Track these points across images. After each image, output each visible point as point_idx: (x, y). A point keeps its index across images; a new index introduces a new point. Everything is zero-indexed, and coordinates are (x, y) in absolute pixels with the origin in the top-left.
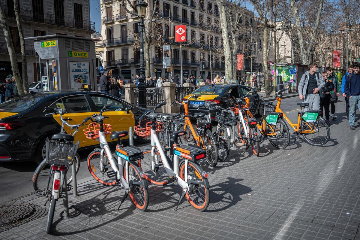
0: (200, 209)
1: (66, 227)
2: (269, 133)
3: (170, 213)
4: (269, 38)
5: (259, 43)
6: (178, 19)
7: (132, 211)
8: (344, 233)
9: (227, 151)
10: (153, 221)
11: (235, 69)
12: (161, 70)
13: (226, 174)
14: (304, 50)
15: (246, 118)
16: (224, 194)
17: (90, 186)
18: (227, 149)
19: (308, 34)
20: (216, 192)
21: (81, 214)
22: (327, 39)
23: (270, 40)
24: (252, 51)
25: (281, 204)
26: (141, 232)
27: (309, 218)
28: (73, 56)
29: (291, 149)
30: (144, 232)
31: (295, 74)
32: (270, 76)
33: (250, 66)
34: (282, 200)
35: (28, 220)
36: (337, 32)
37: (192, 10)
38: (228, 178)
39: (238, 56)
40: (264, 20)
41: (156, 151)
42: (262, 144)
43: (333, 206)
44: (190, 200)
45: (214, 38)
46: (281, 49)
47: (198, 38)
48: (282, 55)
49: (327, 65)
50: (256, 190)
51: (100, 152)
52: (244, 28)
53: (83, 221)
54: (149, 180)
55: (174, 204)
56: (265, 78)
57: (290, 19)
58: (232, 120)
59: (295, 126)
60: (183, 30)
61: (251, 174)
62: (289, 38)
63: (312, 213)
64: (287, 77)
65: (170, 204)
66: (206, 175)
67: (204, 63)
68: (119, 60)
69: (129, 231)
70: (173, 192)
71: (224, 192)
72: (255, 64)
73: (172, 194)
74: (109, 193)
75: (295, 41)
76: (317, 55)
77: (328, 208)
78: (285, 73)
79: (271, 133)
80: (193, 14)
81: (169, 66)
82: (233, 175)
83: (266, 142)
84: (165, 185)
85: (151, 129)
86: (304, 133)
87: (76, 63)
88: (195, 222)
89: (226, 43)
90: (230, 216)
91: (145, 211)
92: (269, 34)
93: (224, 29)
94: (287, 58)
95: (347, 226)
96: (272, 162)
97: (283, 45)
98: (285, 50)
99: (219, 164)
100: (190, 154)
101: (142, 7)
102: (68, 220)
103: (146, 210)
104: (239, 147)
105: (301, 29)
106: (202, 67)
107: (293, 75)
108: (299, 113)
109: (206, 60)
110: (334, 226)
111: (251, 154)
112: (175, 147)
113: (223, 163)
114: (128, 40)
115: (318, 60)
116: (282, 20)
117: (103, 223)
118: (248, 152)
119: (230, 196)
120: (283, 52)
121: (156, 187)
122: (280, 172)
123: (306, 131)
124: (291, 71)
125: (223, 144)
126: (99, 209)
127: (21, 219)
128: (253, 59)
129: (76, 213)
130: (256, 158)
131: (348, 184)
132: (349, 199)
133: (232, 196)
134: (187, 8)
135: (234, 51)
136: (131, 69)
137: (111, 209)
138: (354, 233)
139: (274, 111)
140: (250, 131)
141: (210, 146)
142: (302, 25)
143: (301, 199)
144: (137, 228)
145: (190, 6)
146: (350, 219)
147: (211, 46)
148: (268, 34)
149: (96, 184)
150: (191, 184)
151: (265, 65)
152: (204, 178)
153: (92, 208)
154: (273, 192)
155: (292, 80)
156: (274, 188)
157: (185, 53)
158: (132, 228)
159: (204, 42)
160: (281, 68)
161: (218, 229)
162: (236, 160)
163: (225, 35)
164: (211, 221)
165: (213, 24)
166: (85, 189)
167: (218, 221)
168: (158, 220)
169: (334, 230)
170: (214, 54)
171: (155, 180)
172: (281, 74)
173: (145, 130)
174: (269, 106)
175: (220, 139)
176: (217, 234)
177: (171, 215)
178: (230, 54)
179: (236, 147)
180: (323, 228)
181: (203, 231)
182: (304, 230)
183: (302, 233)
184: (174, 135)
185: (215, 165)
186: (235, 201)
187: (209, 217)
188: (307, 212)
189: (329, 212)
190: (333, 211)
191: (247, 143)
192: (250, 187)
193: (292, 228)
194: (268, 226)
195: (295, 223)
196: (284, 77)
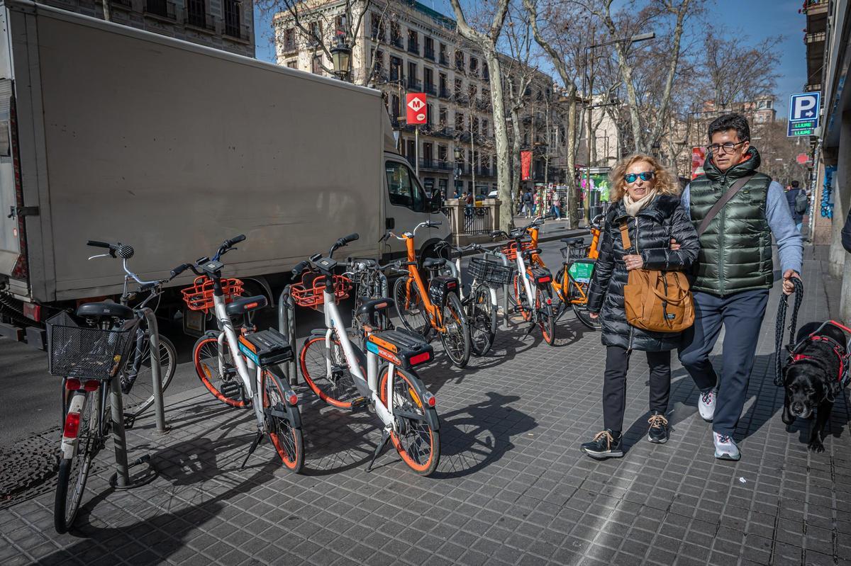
0: (422, 472)
1: (115, 511)
2: (576, 299)
3: (355, 479)
4: (578, 123)
5: (561, 132)
6: (417, 85)
7: (272, 472)
8: (744, 543)
9: (489, 335)
10: (313, 499)
11: (517, 177)
13: (486, 385)
14: (642, 145)
15: (530, 268)
16: (476, 432)
17: (199, 407)
18: (490, 332)
19: (649, 118)
20: (461, 427)
21: (160, 477)
22: (681, 127)
23: (580, 126)
24: (547, 145)
26: (280, 530)
27: (660, 498)
30: (286, 529)
32: (579, 192)
33: (544, 174)
35: (36, 492)
36: (699, 117)
37: (442, 69)
38: (488, 394)
39: (522, 154)
40: (571, 88)
41: (334, 338)
42: (561, 319)
43: (712, 468)
44: (401, 448)
45: (480, 121)
46: (599, 144)
47: (451, 121)
48: (601, 156)
49: (680, 174)
50: (545, 425)
51: (217, 338)
52: (534, 104)
53: (156, 498)
54: (324, 397)
55: (367, 455)
56: (571, 194)
57: (617, 90)
58: (501, 272)
60: (421, 102)
61: (536, 384)
62: (614, 124)
63: (666, 485)
65: (359, 456)
66: (433, 401)
67: (461, 166)
69: (251, 528)
70: (369, 426)
71: (477, 427)
72: (552, 169)
73: (366, 431)
74: (233, 426)
75: (625, 131)
76: (662, 155)
77: (702, 472)
78: (605, 186)
79: (578, 300)
80: (443, 77)
82: (499, 387)
83: (569, 316)
84: (355, 408)
85: (324, 292)
88: (406, 504)
89: (501, 128)
90: (484, 491)
91: (299, 473)
92: (579, 116)
93: (497, 103)
94: (610, 160)
95: (748, 524)
96: (580, 360)
97: (604, 136)
98: (607, 146)
99: (473, 362)
100: (397, 352)
101: (342, 55)
102: (125, 493)
103: (303, 471)
104: (515, 325)
105: (636, 107)
106: (458, 174)
109: (466, 160)
110: (719, 522)
111: (539, 339)
112: (369, 335)
113: (482, 359)
116: (603, 93)
117: (200, 502)
118: (532, 335)
119: (488, 439)
120: (602, 149)
121: (336, 412)
122: (596, 381)
125: (482, 320)
126: (202, 465)
127: (19, 490)
128: (549, 161)
129: (149, 476)
130: (549, 350)
133: (493, 439)
134: (433, 66)
135: (516, 145)
137: (228, 467)
138: (767, 545)
139: (585, 256)
140: (538, 295)
141: (455, 326)
142: (638, 102)
143: (641, 448)
144: (272, 520)
145: (438, 62)
146: (752, 504)
147: (474, 135)
148: (577, 116)
149: (213, 403)
150: (402, 417)
151: (571, 171)
152: (427, 406)
153: (188, 461)
154: (581, 429)
156: (582, 420)
157: (428, 148)
158: (262, 518)
159: (461, 129)
160: (599, 176)
161: (455, 527)
162: (507, 352)
163: (498, 113)
164: (442, 504)
165: (479, 96)
166: (188, 415)
167: (456, 504)
168: (324, 498)
169: (719, 535)
170: (479, 151)
171: (335, 396)
173: (312, 292)
174: (577, 245)
175: (478, 311)
176: (450, 541)
177: (355, 485)
178: (506, 149)
179: (509, 325)
180: (694, 529)
181: (421, 531)
182: (649, 533)
183: (646, 541)
184: (365, 308)
185: (464, 365)
186: (500, 449)
187: (438, 491)
188: (655, 483)
189: (704, 485)
190: (711, 481)
191: (532, 319)
192: (533, 417)
193: (622, 526)
194: (568, 520)
195: (629, 513)
196: (603, 193)
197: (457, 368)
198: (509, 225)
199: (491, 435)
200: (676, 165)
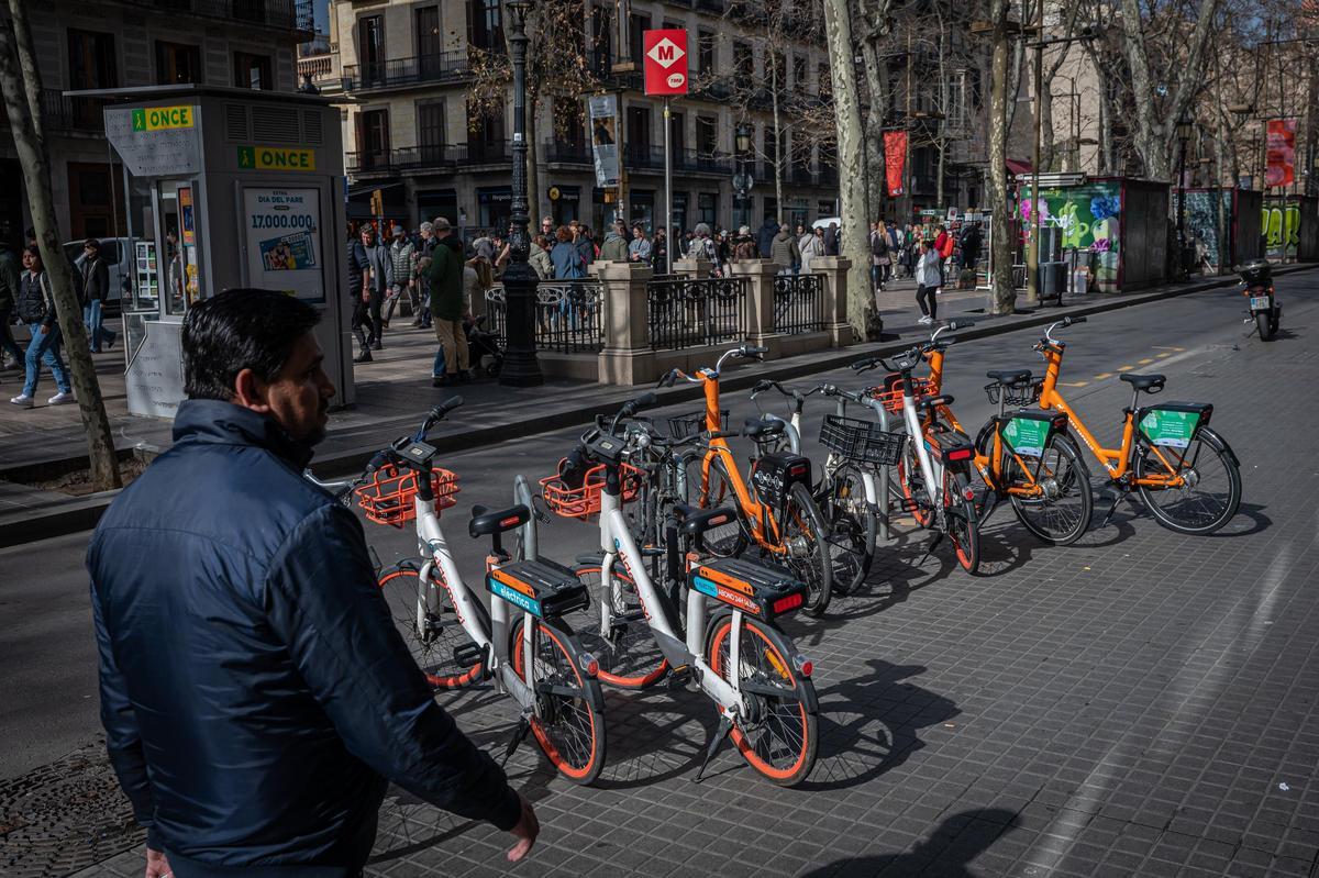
0: (783, 780)
2: (1016, 486)
3: (678, 792)
5: (971, 85)
7: (544, 784)
8: (1271, 866)
9: (862, 557)
10: (624, 820)
11: (876, 190)
12: (576, 190)
13: (863, 647)
14: (1154, 121)
15: (931, 431)
16: (859, 723)
18: (863, 551)
19: (1171, 49)
20: (833, 716)
22: (1246, 66)
24: (942, 116)
25: (1060, 761)
26: (588, 861)
27: (1155, 813)
28: (259, 164)
29: (1096, 546)
30: (599, 859)
31: (1113, 219)
32: (1015, 229)
33: (936, 177)
34: (1063, 749)
38: (869, 663)
39: (888, 138)
41: (617, 570)
42: (988, 523)
43: (1240, 772)
44: (745, 745)
45: (790, 65)
46: (1060, 111)
47: (725, 67)
48: (1063, 133)
50: (972, 710)
51: (418, 571)
52: (914, 27)
55: (688, 759)
56: (997, 238)
58: (881, 443)
59: (1111, 459)
60: (676, 48)
61: (950, 644)
62: (1091, 64)
63: (1166, 795)
64: (1083, 228)
65: (675, 761)
66: (810, 667)
67: (750, 169)
68: (409, 149)
70: (679, 716)
71: (860, 715)
72: (955, 169)
73: (677, 724)
75: (1115, 76)
76: (1202, 131)
77: (1223, 777)
78: (1073, 214)
79: (1021, 487)
81: (614, 181)
82: (886, 650)
83: (1002, 517)
84: (649, 687)
85: (603, 492)
86: (1144, 486)
87: (269, 194)
88: (769, 824)
89: (847, 101)
90: (886, 805)
91: (589, 785)
94: (1082, 146)
95: (1281, 845)
96: (1027, 600)
97: (1068, 91)
98: (1076, 114)
99: (836, 607)
100: (752, 594)
103: (596, 783)
104: (903, 536)
105: (1140, 36)
106: (745, 186)
107: (1105, 223)
108: (1128, 411)
109: (761, 153)
110: (1240, 842)
111: (949, 563)
112: (694, 565)
113: (850, 602)
114: (443, 67)
115: (1209, 151)
117: (450, 827)
118: (937, 555)
119: (881, 733)
120: (1065, 123)
122: (1057, 639)
123: (1152, 479)
124: (1099, 206)
125: (847, 529)
128: (947, 150)
130: (968, 583)
131: (1294, 690)
132: (1297, 746)
133: (888, 733)
135: (874, 118)
136: (456, 185)
138: (1304, 868)
139: (1034, 401)
140: (947, 481)
141: (802, 543)
144: (569, 847)
146: (1293, 819)
147: (781, 98)
150: (754, 693)
151: (998, 181)
152: (799, 676)
154: (1033, 716)
155: (1101, 242)
156: (1033, 702)
157: (673, 123)
158: (555, 846)
159: (749, 84)
160: (1058, 193)
162: (894, 588)
163: (839, 45)
164: (823, 824)
167: (846, 824)
168: (639, 819)
169: (1237, 858)
170: (790, 131)
172: (1057, 217)
173: (580, 494)
175: (838, 512)
177: (683, 801)
178: (859, 147)
179: (891, 535)
180: (1202, 850)
181: (799, 858)
182: (1137, 857)
183: (1131, 866)
184: (692, 525)
185: (819, 612)
186: (902, 749)
187: (813, 807)
188: (1148, 793)
189: (1225, 794)
190: (1237, 789)
191: (933, 522)
192: (950, 698)
193: (1095, 848)
194: (1016, 843)
195: (1107, 832)
196: (1068, 230)
197: (806, 619)
198: (866, 310)
199: (885, 728)
200: (1235, 154)
